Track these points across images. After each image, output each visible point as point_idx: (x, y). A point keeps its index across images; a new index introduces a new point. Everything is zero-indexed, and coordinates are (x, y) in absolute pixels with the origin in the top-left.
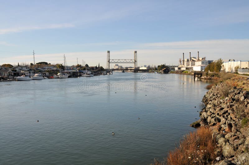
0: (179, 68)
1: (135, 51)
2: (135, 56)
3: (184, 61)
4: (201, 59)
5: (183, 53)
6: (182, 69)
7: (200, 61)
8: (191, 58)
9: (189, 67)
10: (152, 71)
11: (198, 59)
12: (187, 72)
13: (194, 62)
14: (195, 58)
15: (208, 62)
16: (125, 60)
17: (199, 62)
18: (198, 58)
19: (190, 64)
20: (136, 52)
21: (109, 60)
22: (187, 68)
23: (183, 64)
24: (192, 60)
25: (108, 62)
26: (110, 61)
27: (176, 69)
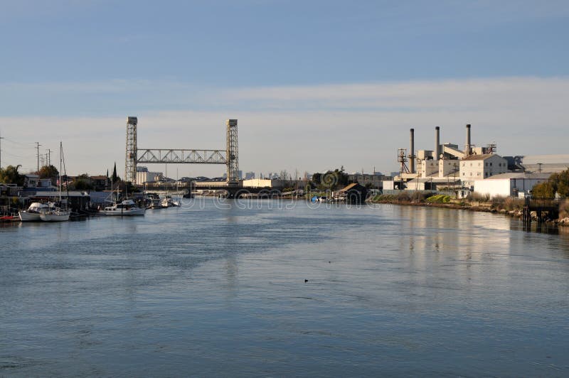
0: (400, 185)
1: (231, 121)
2: (231, 139)
3: (413, 157)
4: (478, 151)
5: (412, 130)
6: (411, 187)
7: (477, 158)
8: (440, 148)
9: (435, 179)
10: (295, 194)
11: (471, 152)
12: (448, 199)
13: (452, 162)
14: (455, 147)
15: (506, 162)
16: (194, 151)
17: (475, 163)
18: (466, 150)
19: (441, 167)
20: (233, 123)
21: (136, 150)
22: (428, 185)
23: (410, 168)
24: (446, 154)
25: (129, 160)
26: (139, 154)
27: (388, 186)
